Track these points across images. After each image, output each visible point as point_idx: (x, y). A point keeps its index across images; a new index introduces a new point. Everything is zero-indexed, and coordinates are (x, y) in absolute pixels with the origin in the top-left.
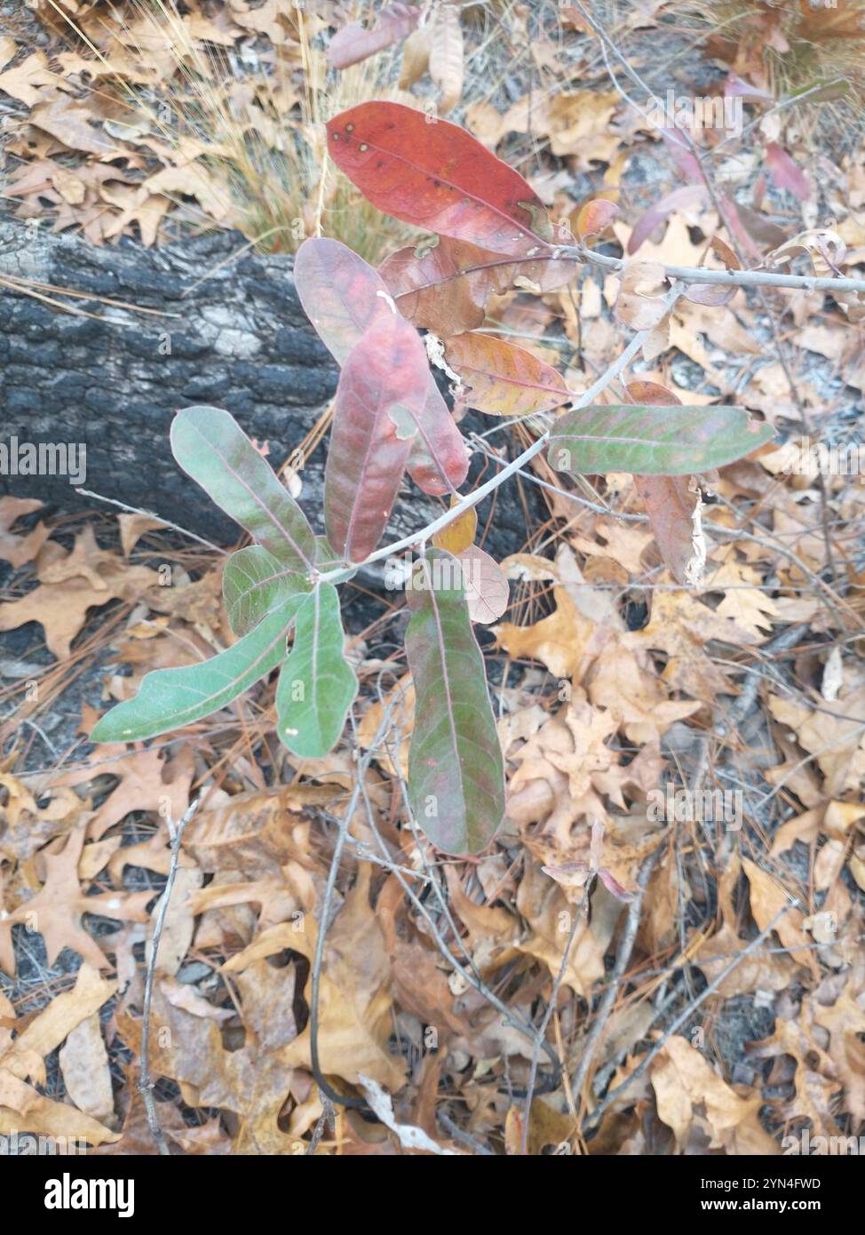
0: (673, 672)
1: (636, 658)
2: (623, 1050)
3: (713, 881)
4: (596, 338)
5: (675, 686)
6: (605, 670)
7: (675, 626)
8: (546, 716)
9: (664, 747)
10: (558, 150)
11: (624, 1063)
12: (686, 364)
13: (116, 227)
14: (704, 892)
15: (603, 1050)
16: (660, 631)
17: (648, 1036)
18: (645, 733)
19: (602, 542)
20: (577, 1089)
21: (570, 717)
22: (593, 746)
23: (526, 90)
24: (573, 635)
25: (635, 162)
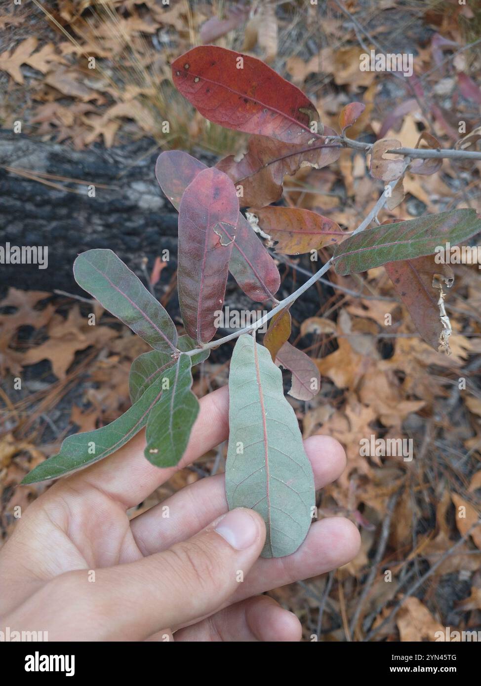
0: (409, 384)
1: (387, 376)
2: (381, 605)
3: (433, 507)
4: (362, 189)
5: (410, 392)
6: (369, 384)
7: (410, 357)
8: (334, 410)
9: (403, 428)
10: (339, 81)
11: (381, 613)
12: (415, 202)
13: (91, 138)
14: (428, 513)
15: (368, 605)
16: (400, 360)
17: (396, 597)
18: (393, 420)
19: (365, 308)
20: (352, 628)
21: (348, 411)
22: (361, 428)
23: (319, 47)
24: (349, 363)
25: (384, 86)
